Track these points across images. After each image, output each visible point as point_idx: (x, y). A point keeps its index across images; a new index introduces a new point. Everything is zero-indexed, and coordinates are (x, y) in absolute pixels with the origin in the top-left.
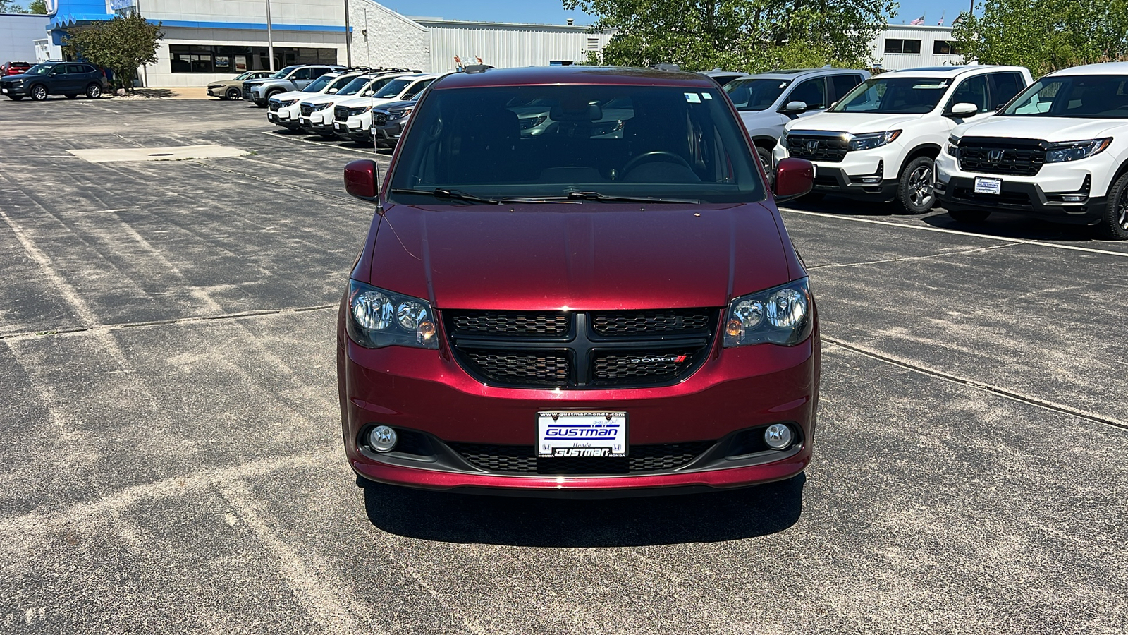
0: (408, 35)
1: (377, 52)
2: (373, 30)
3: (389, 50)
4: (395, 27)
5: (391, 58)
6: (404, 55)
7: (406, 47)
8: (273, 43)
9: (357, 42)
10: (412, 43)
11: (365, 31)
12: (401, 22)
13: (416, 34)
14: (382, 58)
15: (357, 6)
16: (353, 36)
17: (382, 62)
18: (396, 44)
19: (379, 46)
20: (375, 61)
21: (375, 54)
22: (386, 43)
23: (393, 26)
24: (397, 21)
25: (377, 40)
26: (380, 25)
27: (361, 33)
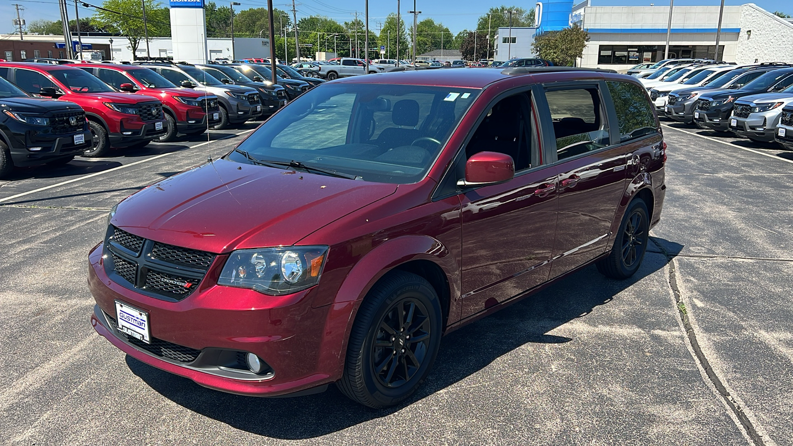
0: (782, 34)
1: (756, 47)
2: (755, 30)
3: (765, 45)
4: (773, 27)
5: (766, 52)
6: (776, 49)
7: (779, 43)
8: (670, 42)
9: (741, 40)
10: (784, 39)
11: (750, 31)
12: (779, 23)
13: (789, 32)
14: (759, 52)
15: (747, 13)
16: (740, 35)
17: (758, 55)
18: (771, 41)
19: (758, 43)
20: (753, 54)
21: (754, 49)
22: (764, 40)
23: (771, 26)
24: (775, 23)
25: (757, 38)
26: (761, 26)
27: (746, 33)
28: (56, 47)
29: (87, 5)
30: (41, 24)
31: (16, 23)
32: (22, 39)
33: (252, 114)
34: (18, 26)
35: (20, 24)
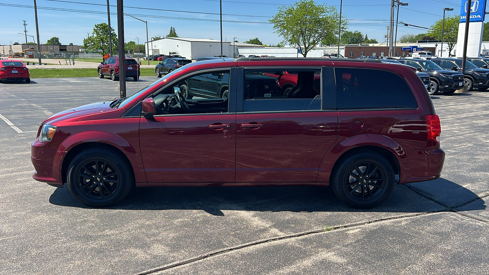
28: (402, 50)
29: (406, 25)
30: (407, 37)
31: (386, 37)
32: (387, 46)
33: (455, 87)
34: (387, 38)
35: (388, 37)
